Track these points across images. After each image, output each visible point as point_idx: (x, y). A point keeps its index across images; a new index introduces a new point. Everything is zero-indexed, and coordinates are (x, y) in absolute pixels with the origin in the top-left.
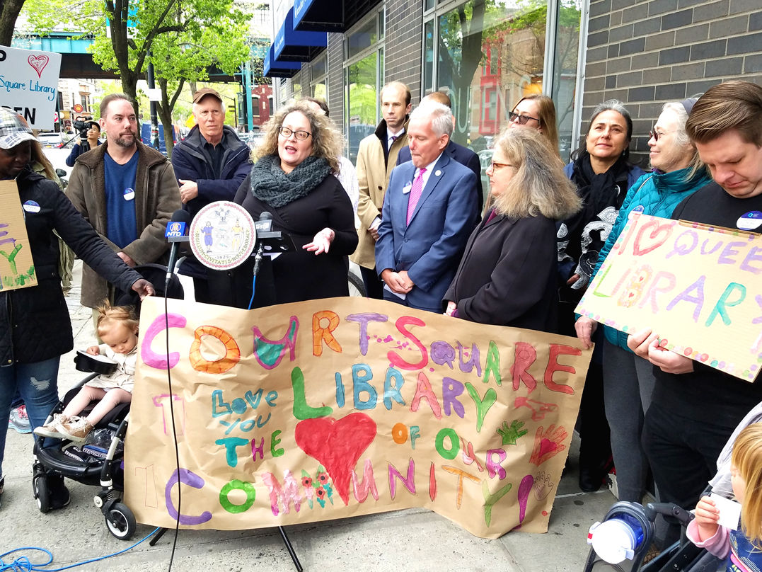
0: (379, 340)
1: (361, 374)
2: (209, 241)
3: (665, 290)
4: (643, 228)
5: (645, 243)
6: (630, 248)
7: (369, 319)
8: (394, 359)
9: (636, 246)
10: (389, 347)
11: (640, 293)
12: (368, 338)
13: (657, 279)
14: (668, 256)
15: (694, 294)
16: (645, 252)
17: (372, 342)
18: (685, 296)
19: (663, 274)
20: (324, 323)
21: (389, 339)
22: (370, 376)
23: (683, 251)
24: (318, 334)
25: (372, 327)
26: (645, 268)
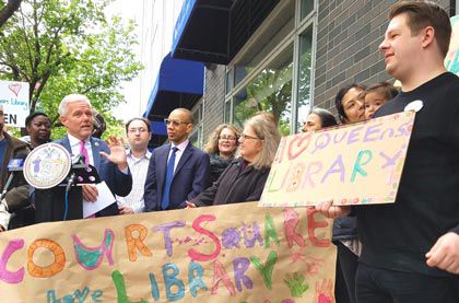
0: (181, 242)
1: (170, 272)
2: (37, 169)
3: (317, 172)
4: (291, 143)
5: (295, 150)
6: (285, 157)
7: (171, 227)
8: (194, 255)
9: (290, 154)
10: (189, 245)
11: (300, 181)
12: (172, 242)
13: (309, 167)
14: (313, 153)
15: (337, 167)
16: (297, 156)
17: (175, 245)
18: (332, 171)
19: (313, 164)
20: (135, 234)
21: (188, 240)
22: (176, 272)
23: (322, 147)
24: (131, 244)
25: (173, 233)
26: (299, 165)
